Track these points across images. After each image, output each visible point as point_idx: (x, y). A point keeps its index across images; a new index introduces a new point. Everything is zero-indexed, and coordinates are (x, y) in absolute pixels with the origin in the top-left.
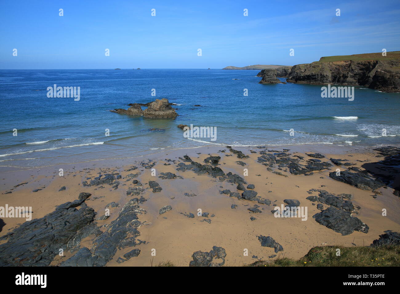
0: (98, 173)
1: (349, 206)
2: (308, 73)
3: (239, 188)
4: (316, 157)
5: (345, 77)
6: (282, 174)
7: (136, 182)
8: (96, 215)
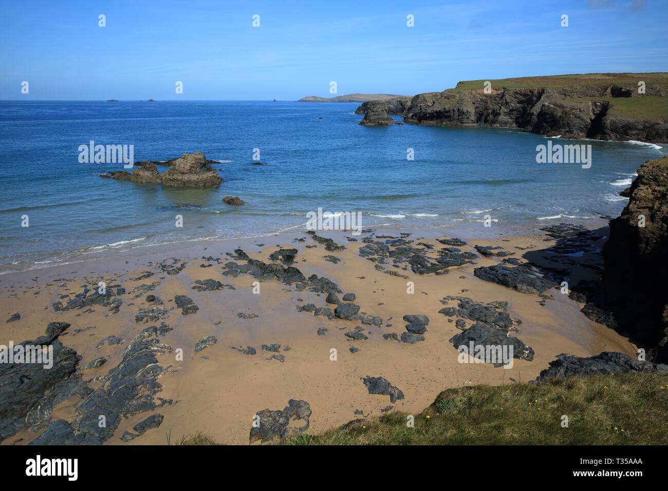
0: (82, 287)
1: (504, 320)
2: (438, 108)
3: (329, 300)
4: (453, 245)
5: (496, 114)
6: (400, 274)
7: (152, 299)
8: (80, 360)
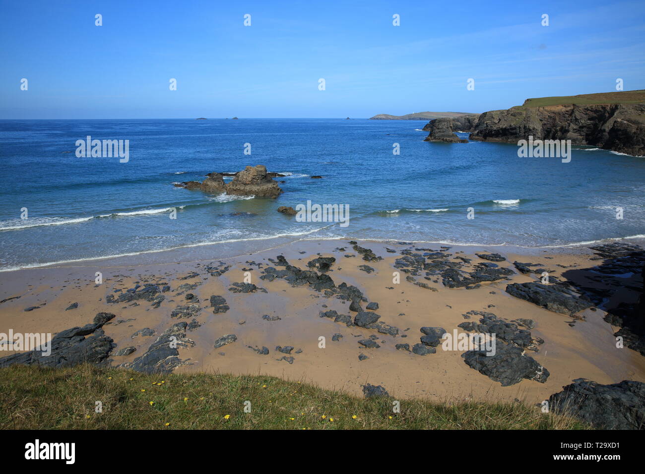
0: (134, 283)
1: (524, 338)
3: (352, 308)
4: (492, 260)
5: (565, 131)
6: (429, 286)
7: (190, 297)
8: (114, 347)
